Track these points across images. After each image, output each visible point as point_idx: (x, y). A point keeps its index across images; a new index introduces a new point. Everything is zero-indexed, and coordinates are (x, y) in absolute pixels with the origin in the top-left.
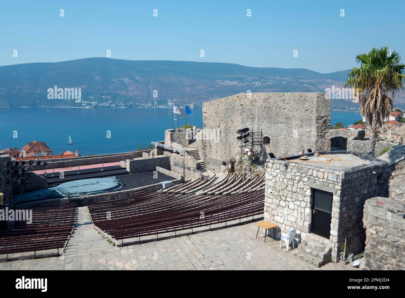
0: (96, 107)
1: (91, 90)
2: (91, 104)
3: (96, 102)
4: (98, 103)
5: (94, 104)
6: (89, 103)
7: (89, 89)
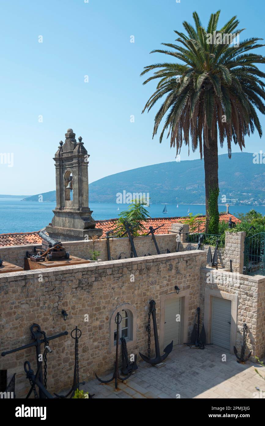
0: (237, 204)
1: (231, 187)
2: (231, 201)
3: (237, 200)
4: (238, 200)
5: (235, 201)
6: (229, 201)
7: (229, 186)
